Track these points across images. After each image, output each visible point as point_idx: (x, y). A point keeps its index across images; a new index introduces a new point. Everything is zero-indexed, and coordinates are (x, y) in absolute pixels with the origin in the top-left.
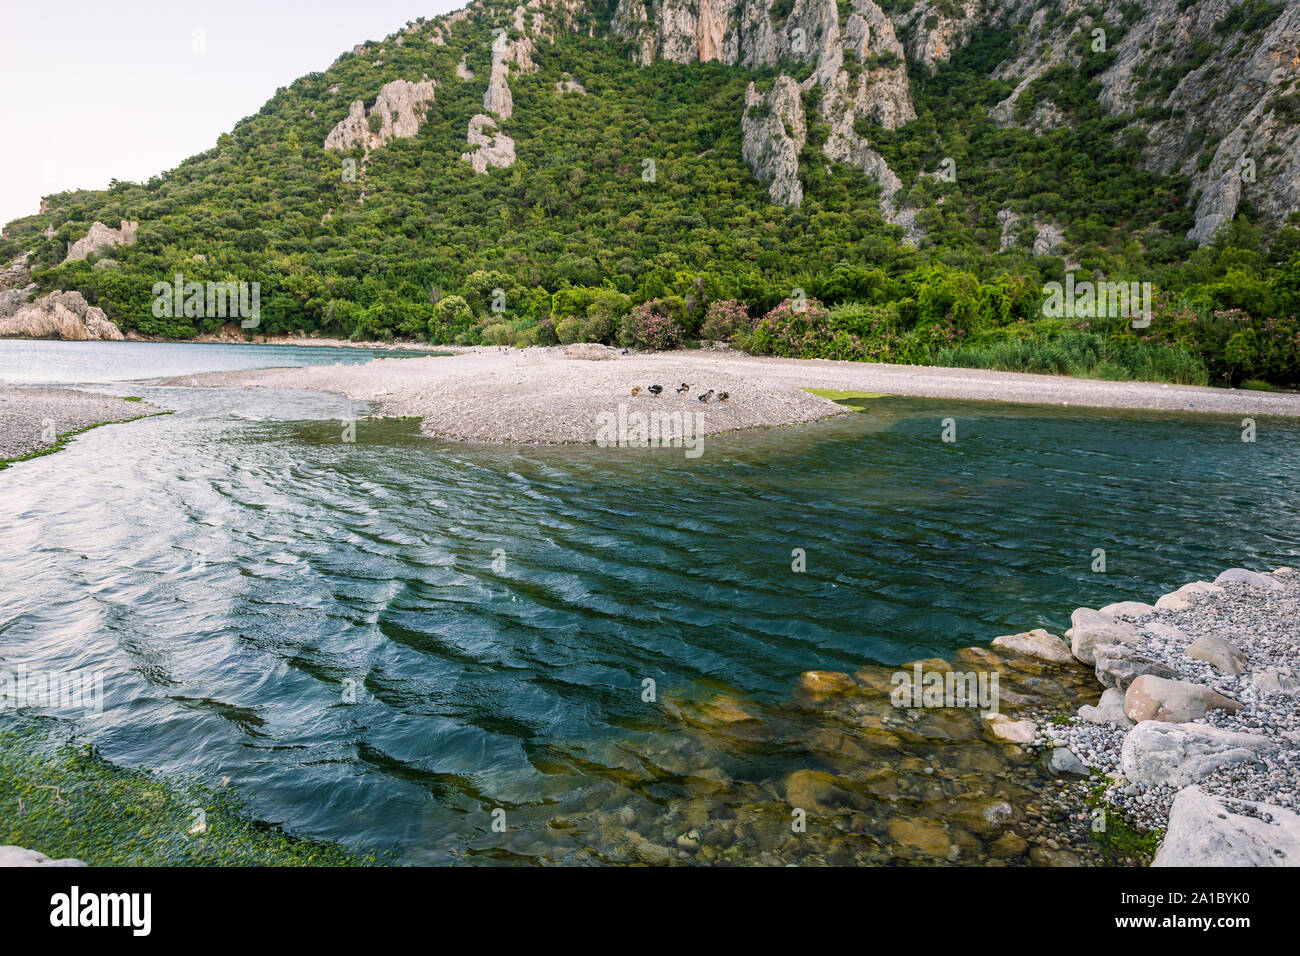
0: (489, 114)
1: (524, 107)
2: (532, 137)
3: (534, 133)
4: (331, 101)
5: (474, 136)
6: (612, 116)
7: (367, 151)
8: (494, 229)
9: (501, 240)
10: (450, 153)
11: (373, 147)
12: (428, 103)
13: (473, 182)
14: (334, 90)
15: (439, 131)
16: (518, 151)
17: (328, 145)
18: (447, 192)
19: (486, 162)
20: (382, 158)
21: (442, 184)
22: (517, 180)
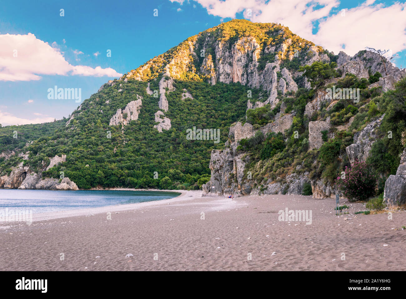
0: (161, 110)
1: (172, 106)
2: (176, 118)
3: (177, 116)
4: (108, 107)
5: (157, 119)
6: (203, 109)
7: (123, 125)
8: (169, 153)
9: (171, 157)
10: (150, 125)
11: (125, 124)
12: (140, 106)
13: (159, 136)
14: (107, 102)
15: (145, 117)
16: (172, 123)
17: (111, 124)
18: (151, 140)
19: (162, 128)
20: (129, 129)
21: (149, 137)
22: (173, 135)
